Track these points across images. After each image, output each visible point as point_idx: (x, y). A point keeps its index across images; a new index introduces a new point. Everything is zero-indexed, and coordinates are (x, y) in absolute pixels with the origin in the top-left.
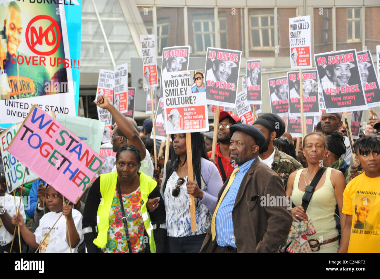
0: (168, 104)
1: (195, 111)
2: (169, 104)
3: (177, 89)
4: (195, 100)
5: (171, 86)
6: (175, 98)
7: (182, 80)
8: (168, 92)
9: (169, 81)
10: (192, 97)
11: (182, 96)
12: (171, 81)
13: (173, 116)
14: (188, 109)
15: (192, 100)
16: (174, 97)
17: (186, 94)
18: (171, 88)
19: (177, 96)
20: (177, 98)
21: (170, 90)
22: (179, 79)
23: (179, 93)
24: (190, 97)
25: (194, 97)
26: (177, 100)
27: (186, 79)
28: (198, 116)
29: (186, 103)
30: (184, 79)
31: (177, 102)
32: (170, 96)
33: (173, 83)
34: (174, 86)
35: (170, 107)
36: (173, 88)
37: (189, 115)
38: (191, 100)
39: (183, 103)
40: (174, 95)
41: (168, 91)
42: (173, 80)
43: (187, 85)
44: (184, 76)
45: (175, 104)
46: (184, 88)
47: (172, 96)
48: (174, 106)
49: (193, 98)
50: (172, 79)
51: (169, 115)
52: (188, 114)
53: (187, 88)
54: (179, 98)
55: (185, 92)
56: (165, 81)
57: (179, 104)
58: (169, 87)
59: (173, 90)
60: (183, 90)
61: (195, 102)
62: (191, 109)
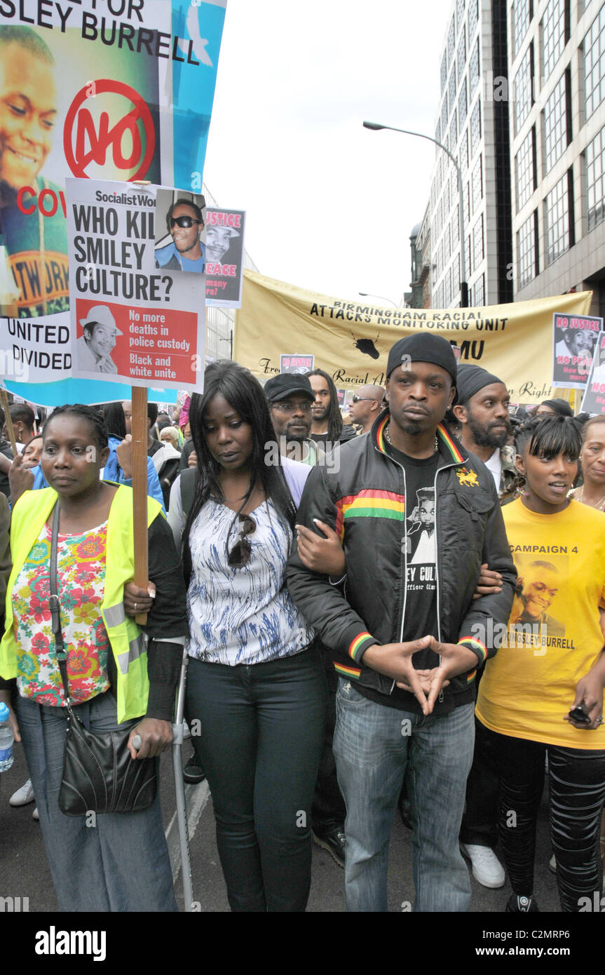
0: (82, 287)
1: (165, 327)
2: (86, 285)
3: (113, 242)
4: (167, 292)
5: (95, 231)
6: (104, 272)
7: (129, 213)
8: (84, 247)
9: (89, 207)
10: (158, 277)
11: (128, 271)
12: (94, 209)
13: (95, 327)
14: (144, 315)
15: (157, 288)
16: (103, 267)
17: (139, 267)
18: (95, 237)
19: (109, 268)
20: (112, 272)
21: (90, 240)
22: (121, 210)
23: (119, 259)
24: (153, 278)
25: (167, 281)
26: (110, 278)
27: (144, 214)
28: (173, 342)
29: (138, 297)
30: (136, 213)
31: (110, 288)
32: (89, 261)
33: (101, 220)
34: (102, 232)
35: (88, 295)
36: (98, 235)
37: (144, 335)
38: (154, 288)
39: (128, 293)
40: (101, 262)
41: (83, 242)
42: (102, 210)
43: (144, 237)
44: (137, 201)
45: (105, 292)
46: (135, 245)
47: (95, 262)
48: (100, 297)
49: (163, 281)
50: (99, 205)
51: (84, 322)
52: (142, 330)
53: (143, 246)
54: (116, 274)
55: (136, 259)
56: (75, 207)
57: (116, 294)
58: (87, 229)
59: (99, 241)
60: (130, 250)
61: (167, 295)
62: (154, 318)
